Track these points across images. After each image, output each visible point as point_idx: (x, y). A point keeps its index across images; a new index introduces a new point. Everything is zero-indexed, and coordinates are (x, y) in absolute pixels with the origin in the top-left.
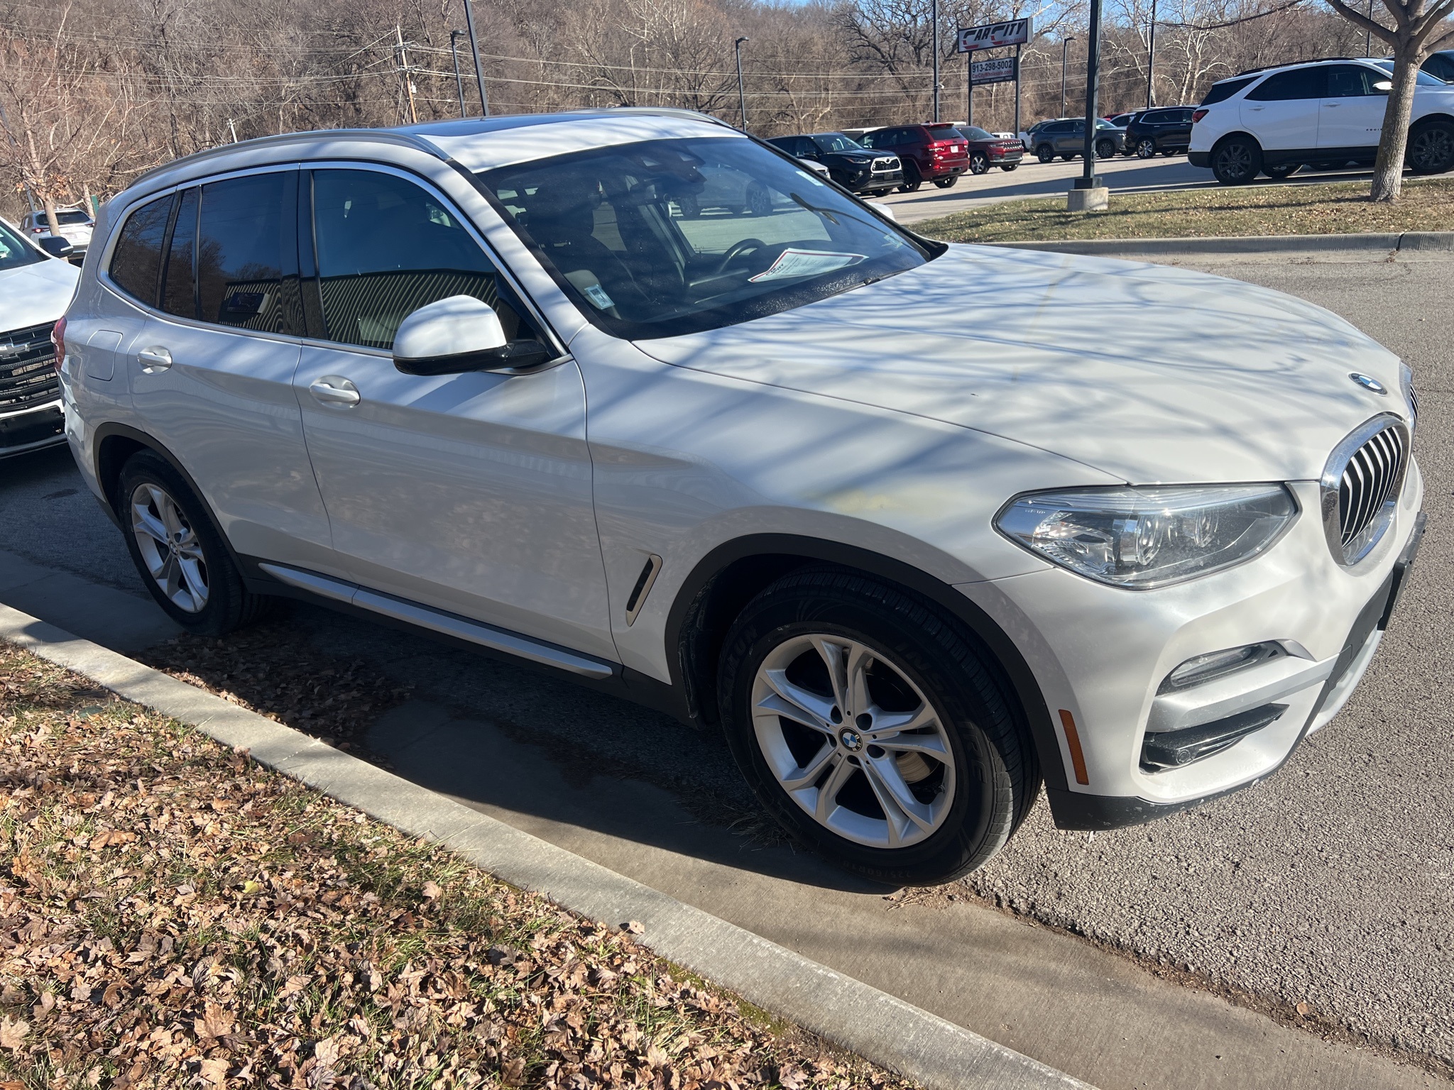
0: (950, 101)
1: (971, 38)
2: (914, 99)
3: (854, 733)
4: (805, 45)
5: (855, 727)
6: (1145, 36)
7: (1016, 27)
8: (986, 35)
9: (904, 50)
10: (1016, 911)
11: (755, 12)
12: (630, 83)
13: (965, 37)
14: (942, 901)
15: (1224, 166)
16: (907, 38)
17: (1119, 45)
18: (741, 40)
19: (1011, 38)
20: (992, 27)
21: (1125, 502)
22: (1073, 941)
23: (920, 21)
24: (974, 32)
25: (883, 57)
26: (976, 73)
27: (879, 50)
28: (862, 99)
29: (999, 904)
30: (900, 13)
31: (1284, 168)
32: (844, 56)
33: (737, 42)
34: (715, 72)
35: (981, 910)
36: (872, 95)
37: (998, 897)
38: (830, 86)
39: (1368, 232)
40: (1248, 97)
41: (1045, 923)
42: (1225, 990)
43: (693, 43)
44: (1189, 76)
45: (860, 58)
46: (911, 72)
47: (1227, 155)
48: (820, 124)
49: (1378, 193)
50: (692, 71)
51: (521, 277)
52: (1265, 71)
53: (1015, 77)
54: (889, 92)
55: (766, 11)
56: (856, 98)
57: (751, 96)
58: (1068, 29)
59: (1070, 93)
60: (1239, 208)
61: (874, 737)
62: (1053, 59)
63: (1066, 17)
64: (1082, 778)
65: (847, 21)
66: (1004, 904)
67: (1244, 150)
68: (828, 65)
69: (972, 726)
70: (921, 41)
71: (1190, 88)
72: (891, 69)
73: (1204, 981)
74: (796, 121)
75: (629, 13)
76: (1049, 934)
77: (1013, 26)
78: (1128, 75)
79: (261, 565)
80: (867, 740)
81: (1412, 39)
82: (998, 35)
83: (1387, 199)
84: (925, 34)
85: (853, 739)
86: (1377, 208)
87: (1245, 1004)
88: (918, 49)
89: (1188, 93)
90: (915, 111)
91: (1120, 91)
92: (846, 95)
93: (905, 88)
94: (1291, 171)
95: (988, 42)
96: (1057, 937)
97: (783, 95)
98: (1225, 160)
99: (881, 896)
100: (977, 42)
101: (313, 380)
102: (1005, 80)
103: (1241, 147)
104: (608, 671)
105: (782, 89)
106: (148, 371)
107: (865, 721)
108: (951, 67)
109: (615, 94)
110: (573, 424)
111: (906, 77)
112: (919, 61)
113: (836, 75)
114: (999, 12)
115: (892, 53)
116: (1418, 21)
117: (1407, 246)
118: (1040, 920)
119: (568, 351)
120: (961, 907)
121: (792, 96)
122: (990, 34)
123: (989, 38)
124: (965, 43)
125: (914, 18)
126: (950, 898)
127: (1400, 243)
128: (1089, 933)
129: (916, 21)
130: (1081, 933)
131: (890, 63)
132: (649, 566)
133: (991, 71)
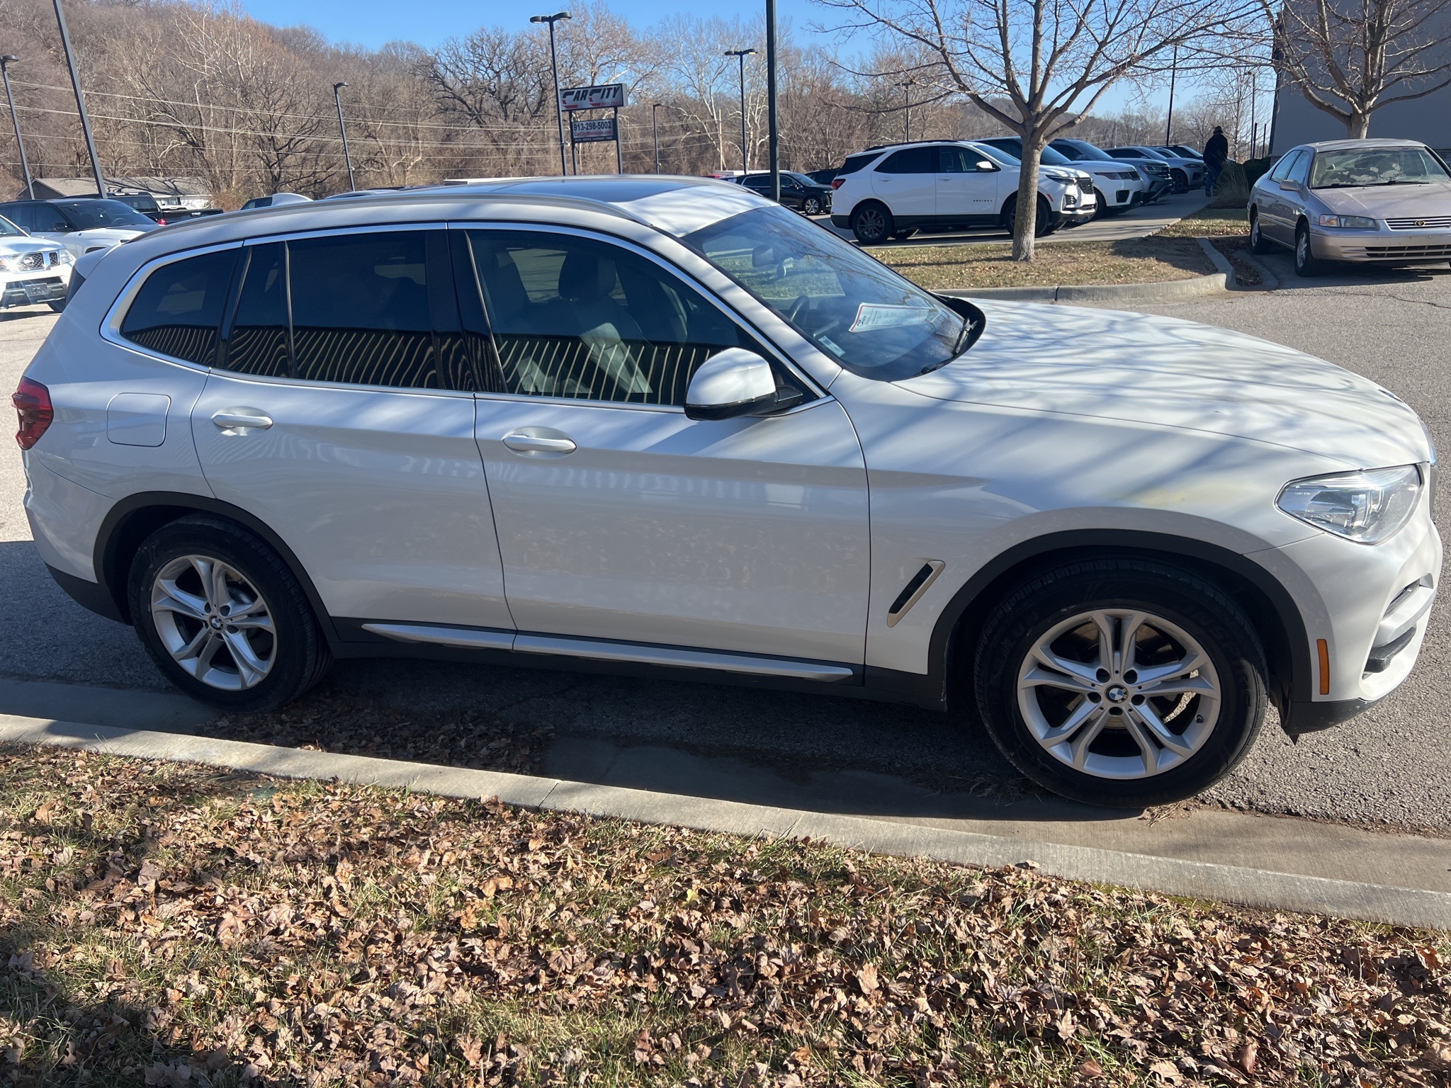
0: (539, 156)
1: (570, 99)
2: (505, 152)
3: (1120, 687)
4: (387, 94)
5: (1124, 683)
6: (711, 106)
7: (612, 92)
8: (584, 97)
9: (490, 103)
10: (1240, 809)
11: (323, 55)
12: (197, 120)
13: (564, 97)
14: (1182, 813)
15: (862, 228)
16: (493, 93)
17: (689, 113)
18: (340, 85)
19: (609, 100)
20: (590, 90)
21: (1358, 483)
22: (1295, 820)
23: (504, 77)
24: (572, 93)
25: (470, 109)
26: (578, 131)
27: (465, 103)
28: (452, 150)
29: (1224, 806)
30: (482, 68)
31: (903, 231)
32: (433, 107)
33: (336, 87)
34: (289, 116)
35: (1213, 813)
36: (462, 146)
37: (1220, 802)
38: (420, 136)
39: (1029, 286)
40: (877, 169)
41: (1267, 813)
42: (1417, 830)
43: (264, 82)
44: (751, 144)
45: (447, 109)
46: (499, 126)
47: (863, 219)
48: (411, 173)
49: (1017, 254)
50: (266, 112)
51: (767, 331)
52: (887, 148)
53: (615, 137)
54: (478, 144)
55: (336, 55)
56: (447, 149)
57: (334, 141)
58: (643, 95)
59: (648, 153)
60: (914, 265)
61: (1140, 688)
62: (632, 121)
63: (640, 84)
64: (1325, 689)
65: (428, 71)
66: (1229, 806)
67: (877, 215)
68: (415, 116)
69: (1245, 662)
70: (506, 97)
71: (753, 155)
72: (479, 122)
73: (1400, 828)
74: (386, 169)
75: (183, 44)
76: (1273, 819)
77: (609, 90)
78: (699, 140)
79: (366, 626)
80: (1132, 690)
81: (1035, 130)
82: (596, 97)
83: (1027, 259)
84: (510, 90)
85: (1119, 693)
86: (1022, 266)
87: (1435, 836)
88: (504, 104)
89: (752, 159)
90: (506, 163)
91: (694, 154)
92: (436, 144)
93: (494, 141)
94: (910, 233)
95: (587, 103)
96: (1282, 820)
97: (371, 142)
98: (863, 223)
99: (1136, 818)
100: (576, 102)
101: (504, 432)
102: (605, 139)
103: (875, 212)
104: (849, 672)
105: (369, 136)
106: (228, 433)
107: (1130, 677)
108: (538, 124)
109: (179, 131)
110: (849, 455)
111: (495, 130)
112: (506, 116)
113: (423, 124)
114: (578, 74)
115: (478, 106)
116: (1039, 116)
117: (1062, 298)
118: (1262, 811)
119: (828, 394)
120: (1196, 814)
121: (381, 144)
122: (588, 96)
123: (587, 99)
124: (564, 102)
125: (498, 74)
126: (1186, 809)
127: (1057, 295)
128: (1302, 812)
129: (499, 77)
130: (1297, 814)
131: (478, 116)
132: (927, 570)
133: (592, 131)
